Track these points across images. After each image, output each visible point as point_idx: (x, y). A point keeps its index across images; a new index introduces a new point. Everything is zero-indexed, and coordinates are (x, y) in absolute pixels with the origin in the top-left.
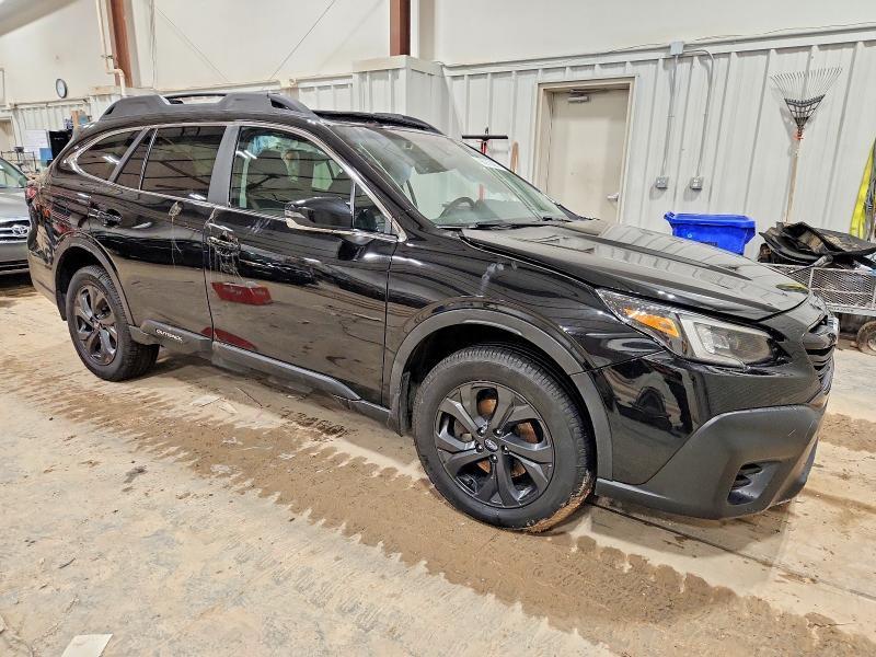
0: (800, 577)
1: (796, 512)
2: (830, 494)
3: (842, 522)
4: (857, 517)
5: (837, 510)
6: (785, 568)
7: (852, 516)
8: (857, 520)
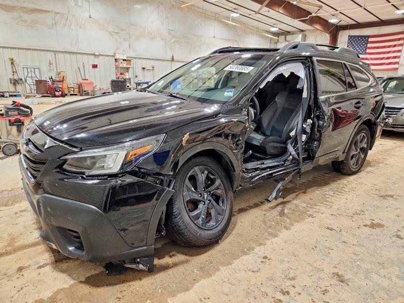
0: (21, 211)
1: (36, 231)
2: (25, 251)
3: (13, 239)
4: (6, 246)
5: (18, 244)
6: (28, 211)
7: (9, 245)
8: (6, 244)
